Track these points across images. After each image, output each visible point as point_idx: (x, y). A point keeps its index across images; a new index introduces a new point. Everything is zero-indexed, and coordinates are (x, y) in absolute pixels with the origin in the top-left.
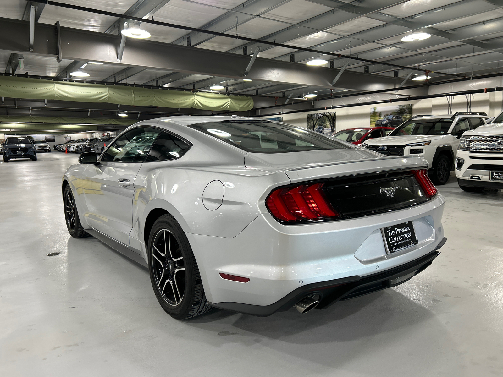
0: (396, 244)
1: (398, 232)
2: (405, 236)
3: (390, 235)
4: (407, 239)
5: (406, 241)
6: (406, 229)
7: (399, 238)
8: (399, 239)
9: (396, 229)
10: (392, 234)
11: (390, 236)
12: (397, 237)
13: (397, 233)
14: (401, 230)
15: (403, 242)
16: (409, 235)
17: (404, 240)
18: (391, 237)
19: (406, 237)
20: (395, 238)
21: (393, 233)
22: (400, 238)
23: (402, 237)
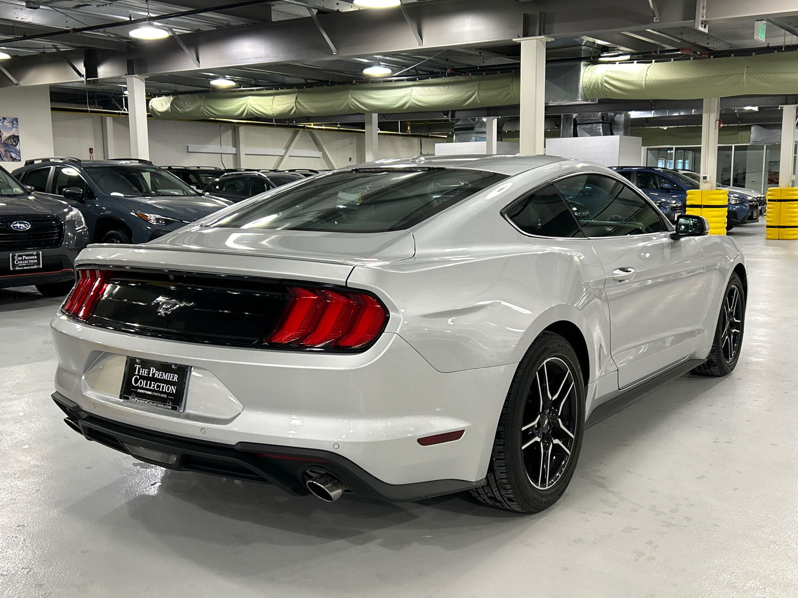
0: (142, 391)
1: (154, 374)
2: (163, 387)
3: (136, 373)
4: (165, 393)
5: (162, 395)
6: (171, 377)
7: (152, 385)
8: (150, 386)
9: (152, 368)
10: (142, 373)
11: (136, 375)
12: (149, 382)
13: (151, 376)
14: (160, 375)
15: (156, 394)
16: (173, 389)
17: (158, 392)
18: (138, 377)
19: (165, 389)
20: (145, 381)
21: (144, 372)
22: (154, 385)
23: (158, 387)
